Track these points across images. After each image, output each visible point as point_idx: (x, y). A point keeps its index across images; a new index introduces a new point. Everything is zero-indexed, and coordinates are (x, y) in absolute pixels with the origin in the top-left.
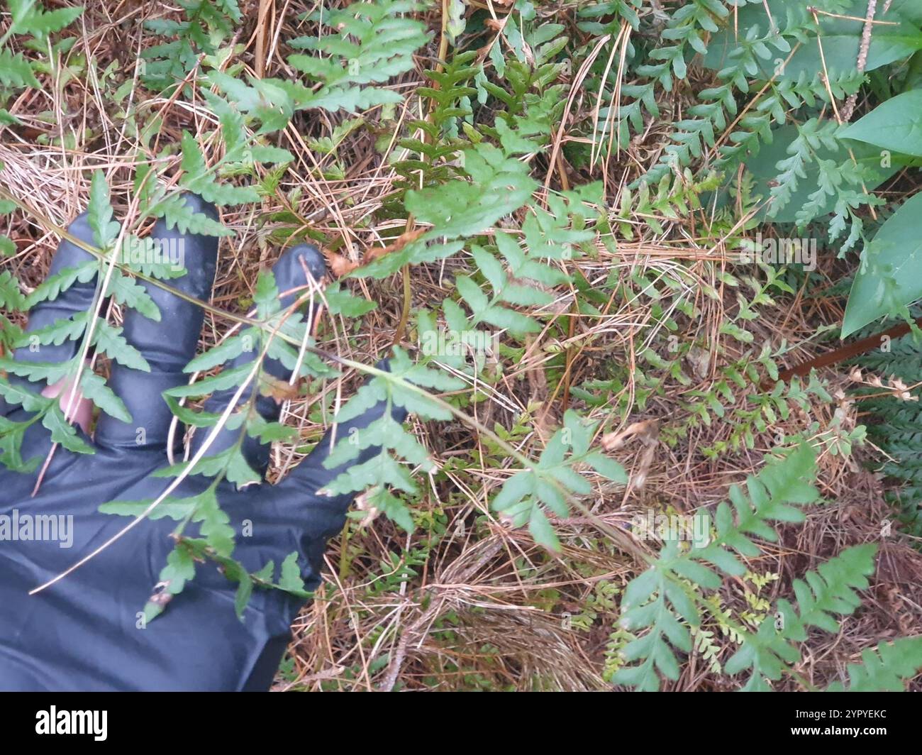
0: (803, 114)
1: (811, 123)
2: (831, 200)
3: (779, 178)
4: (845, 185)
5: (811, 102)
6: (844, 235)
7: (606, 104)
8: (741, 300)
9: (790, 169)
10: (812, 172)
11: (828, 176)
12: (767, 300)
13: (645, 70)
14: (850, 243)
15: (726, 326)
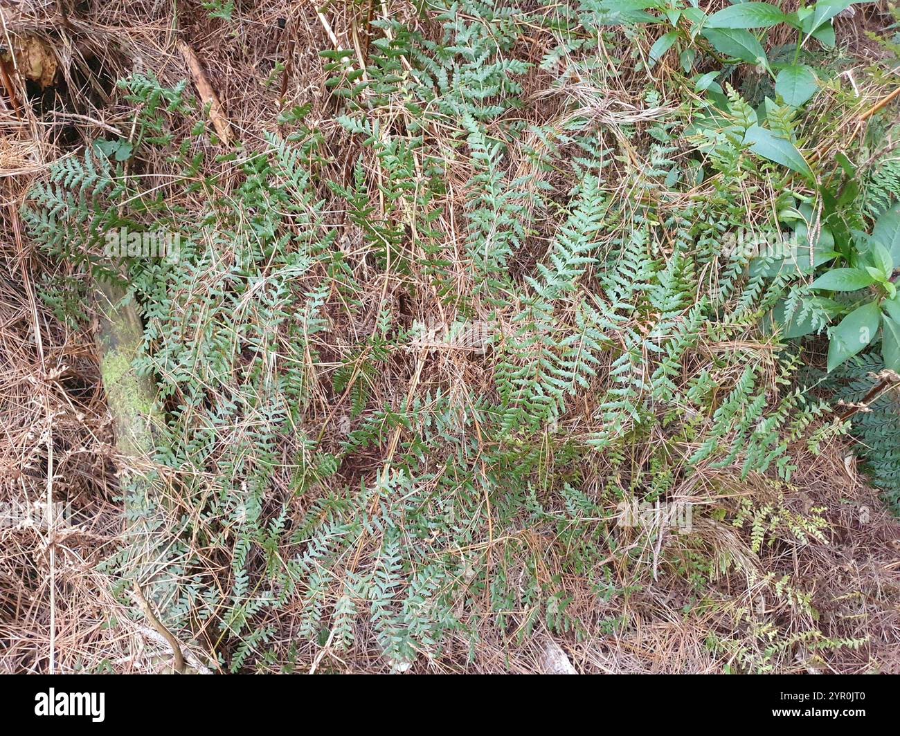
0: (791, 282)
1: (796, 286)
2: (810, 313)
3: (787, 307)
4: (814, 307)
5: (794, 278)
6: (818, 325)
7: (713, 288)
8: (783, 369)
9: (791, 305)
10: (799, 303)
11: (807, 304)
12: (793, 368)
13: (725, 273)
14: (821, 328)
15: (777, 379)
